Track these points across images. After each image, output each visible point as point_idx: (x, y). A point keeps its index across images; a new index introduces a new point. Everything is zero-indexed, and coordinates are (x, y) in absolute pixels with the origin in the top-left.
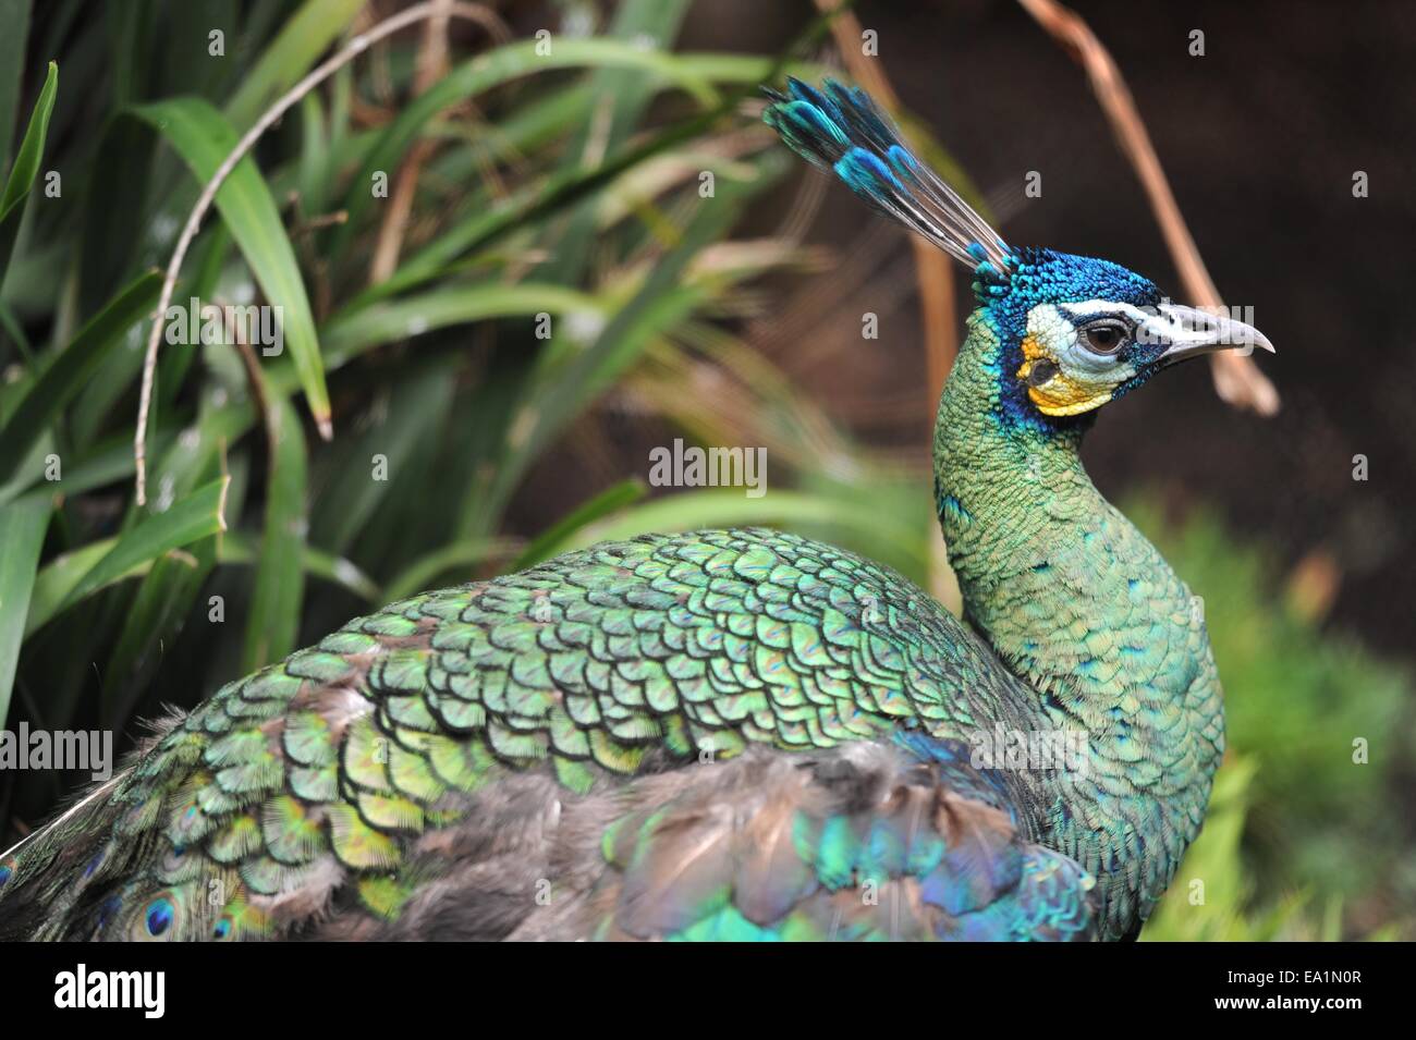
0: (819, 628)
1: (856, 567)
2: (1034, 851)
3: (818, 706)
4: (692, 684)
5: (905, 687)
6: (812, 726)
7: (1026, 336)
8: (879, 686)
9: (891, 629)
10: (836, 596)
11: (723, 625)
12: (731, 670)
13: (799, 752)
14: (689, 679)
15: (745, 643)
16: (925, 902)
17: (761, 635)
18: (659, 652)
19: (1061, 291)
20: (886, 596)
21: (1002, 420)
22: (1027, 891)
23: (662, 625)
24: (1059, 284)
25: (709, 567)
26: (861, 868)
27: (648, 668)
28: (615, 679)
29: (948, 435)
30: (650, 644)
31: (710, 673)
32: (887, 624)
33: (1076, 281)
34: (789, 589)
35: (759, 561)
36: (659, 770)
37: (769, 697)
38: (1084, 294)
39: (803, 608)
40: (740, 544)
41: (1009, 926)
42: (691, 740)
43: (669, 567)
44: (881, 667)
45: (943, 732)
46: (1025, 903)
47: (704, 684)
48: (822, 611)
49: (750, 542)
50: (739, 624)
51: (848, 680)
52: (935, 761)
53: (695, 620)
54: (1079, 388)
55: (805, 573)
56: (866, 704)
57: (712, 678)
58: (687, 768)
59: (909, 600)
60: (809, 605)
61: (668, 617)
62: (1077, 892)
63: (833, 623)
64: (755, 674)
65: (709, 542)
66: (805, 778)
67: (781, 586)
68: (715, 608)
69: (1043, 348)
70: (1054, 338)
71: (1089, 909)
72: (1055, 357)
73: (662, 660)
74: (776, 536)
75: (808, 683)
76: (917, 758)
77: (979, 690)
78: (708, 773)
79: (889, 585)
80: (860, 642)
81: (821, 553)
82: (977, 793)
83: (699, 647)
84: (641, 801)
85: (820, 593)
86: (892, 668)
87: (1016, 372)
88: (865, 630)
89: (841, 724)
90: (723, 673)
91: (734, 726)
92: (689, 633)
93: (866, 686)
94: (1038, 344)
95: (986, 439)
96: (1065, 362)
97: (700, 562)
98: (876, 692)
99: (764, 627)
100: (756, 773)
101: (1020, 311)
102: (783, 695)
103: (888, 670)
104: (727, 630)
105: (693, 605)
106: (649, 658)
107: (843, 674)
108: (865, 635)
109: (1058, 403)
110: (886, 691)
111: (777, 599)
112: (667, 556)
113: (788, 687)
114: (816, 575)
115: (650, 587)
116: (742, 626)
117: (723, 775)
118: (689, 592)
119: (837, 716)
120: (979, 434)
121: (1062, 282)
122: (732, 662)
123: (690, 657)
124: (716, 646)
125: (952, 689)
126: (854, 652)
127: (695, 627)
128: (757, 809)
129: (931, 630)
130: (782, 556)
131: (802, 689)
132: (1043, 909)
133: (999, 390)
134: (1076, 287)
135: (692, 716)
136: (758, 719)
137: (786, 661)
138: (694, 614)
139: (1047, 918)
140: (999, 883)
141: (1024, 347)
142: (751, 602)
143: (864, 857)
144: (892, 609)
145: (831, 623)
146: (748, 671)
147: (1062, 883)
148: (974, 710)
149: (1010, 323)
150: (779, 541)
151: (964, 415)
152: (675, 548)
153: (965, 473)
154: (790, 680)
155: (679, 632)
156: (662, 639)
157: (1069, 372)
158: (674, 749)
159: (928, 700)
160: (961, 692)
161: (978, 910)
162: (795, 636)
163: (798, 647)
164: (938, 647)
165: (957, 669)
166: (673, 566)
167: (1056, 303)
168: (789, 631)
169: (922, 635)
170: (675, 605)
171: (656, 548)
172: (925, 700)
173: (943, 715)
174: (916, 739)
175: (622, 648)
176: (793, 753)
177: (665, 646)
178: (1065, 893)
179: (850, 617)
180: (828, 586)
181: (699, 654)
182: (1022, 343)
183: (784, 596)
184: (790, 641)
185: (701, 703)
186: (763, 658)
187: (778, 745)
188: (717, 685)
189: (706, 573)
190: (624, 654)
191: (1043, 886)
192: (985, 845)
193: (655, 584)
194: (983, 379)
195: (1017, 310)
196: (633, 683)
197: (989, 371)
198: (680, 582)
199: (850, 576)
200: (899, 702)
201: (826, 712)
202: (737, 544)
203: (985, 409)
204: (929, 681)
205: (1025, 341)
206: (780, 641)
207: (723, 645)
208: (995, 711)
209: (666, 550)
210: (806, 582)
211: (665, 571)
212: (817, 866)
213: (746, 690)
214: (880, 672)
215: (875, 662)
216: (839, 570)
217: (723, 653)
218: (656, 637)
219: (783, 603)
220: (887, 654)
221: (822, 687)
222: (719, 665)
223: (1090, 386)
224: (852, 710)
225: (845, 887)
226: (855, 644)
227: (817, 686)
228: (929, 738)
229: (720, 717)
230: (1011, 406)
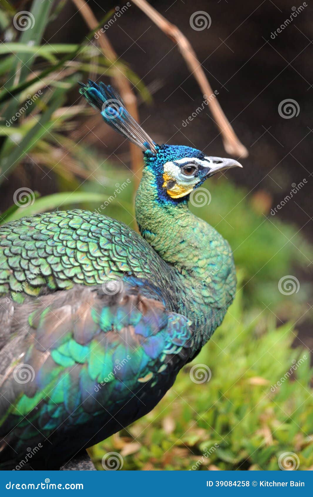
0: (98, 244)
1: (111, 223)
2: (171, 314)
3: (98, 270)
4: (56, 265)
5: (127, 261)
6: (96, 277)
7: (164, 173)
8: (119, 262)
9: (122, 243)
10: (104, 232)
11: (65, 245)
12: (69, 260)
13: (92, 286)
14: (55, 264)
15: (73, 251)
16: (136, 334)
17: (78, 247)
18: (45, 255)
19: (174, 157)
20: (121, 232)
21: (159, 202)
22: (170, 327)
23: (45, 246)
24: (172, 155)
25: (60, 225)
26: (114, 324)
27: (41, 261)
28: (30, 265)
29: (141, 210)
30: (41, 253)
31: (62, 261)
32: (121, 241)
33: (178, 153)
34: (87, 231)
35: (77, 222)
36: (46, 294)
37: (82, 268)
38: (181, 156)
39: (93, 237)
40: (70, 216)
41: (164, 339)
42: (56, 284)
43: (46, 226)
44: (119, 255)
45: (140, 276)
46: (169, 332)
47: (60, 265)
48: (99, 238)
49: (74, 215)
50: (71, 244)
51: (108, 261)
52: (137, 286)
53: (56, 244)
54: (183, 188)
55: (93, 225)
56: (114, 268)
57: (63, 263)
58: (55, 293)
59: (129, 233)
60: (94, 236)
61: (47, 243)
62: (186, 327)
63: (103, 242)
64: (77, 261)
65: (60, 216)
66: (95, 295)
67: (85, 230)
68: (62, 239)
69: (170, 176)
70: (173, 173)
71: (190, 332)
72: (174, 179)
73: (45, 258)
74: (83, 212)
75: (94, 263)
76: (131, 285)
77: (153, 262)
78: (62, 295)
79: (122, 228)
80: (112, 247)
81: (98, 218)
82: (152, 296)
83: (58, 253)
84: (41, 305)
85: (98, 232)
86: (123, 255)
87: (162, 185)
88: (114, 243)
89: (106, 276)
90: (66, 261)
91: (71, 279)
92: (54, 248)
93: (114, 262)
94: (168, 175)
95: (155, 209)
96: (178, 180)
97: (57, 223)
98: (118, 264)
99: (79, 245)
100: (78, 293)
101: (161, 165)
102: (86, 268)
103: (122, 256)
104: (67, 246)
105: (55, 238)
106: (41, 257)
107: (106, 259)
108: (114, 245)
109: (177, 194)
110: (121, 263)
111: (83, 235)
112: (46, 222)
113: (88, 265)
114: (97, 226)
115: (40, 233)
116: (71, 245)
117: (67, 295)
118: (54, 234)
119: (104, 273)
120: (152, 208)
121: (173, 154)
122: (69, 257)
123: (55, 256)
124: (63, 252)
125: (143, 261)
126: (110, 251)
127: (56, 246)
128: (79, 306)
129: (136, 243)
130: (85, 220)
131: (92, 265)
132: (175, 333)
133: (157, 192)
134: (178, 155)
135: (56, 276)
136: (78, 276)
137: (87, 256)
138: (56, 241)
139: (177, 336)
140: (160, 325)
141: (164, 177)
142: (75, 236)
143: (115, 320)
144: (123, 236)
145: (102, 242)
146: (74, 260)
147: (181, 324)
148: (151, 268)
149: (158, 170)
150: (84, 214)
151: (146, 202)
152: (49, 218)
153: (149, 221)
154: (88, 262)
155: (51, 248)
156: (45, 251)
157: (180, 183)
158: (50, 287)
159: (135, 265)
160: (146, 263)
161: (153, 335)
162: (90, 247)
163: (91, 250)
164: (139, 248)
165: (145, 255)
166: (48, 225)
167: (172, 161)
168: (88, 245)
169: (134, 244)
170: (49, 239)
171: (42, 219)
172: (134, 265)
173: (140, 270)
174: (131, 279)
175: (32, 254)
176: (90, 287)
177: (47, 253)
178: (182, 327)
179: (108, 239)
180: (101, 229)
181: (58, 255)
182: (163, 176)
183: (85, 233)
184: (88, 248)
185: (59, 272)
186: (79, 255)
187: (85, 284)
188: (64, 265)
189: (59, 227)
190: (33, 257)
191: (175, 326)
192: (155, 314)
193: (42, 232)
194: (151, 189)
195: (160, 165)
196: (36, 266)
197: (153, 186)
198: (51, 231)
199: (108, 225)
200: (125, 267)
201: (101, 272)
202: (69, 216)
203: (153, 199)
204: (136, 259)
205: (164, 175)
206: (85, 249)
207: (66, 252)
208: (158, 269)
209: (45, 220)
210: (93, 228)
211: (45, 227)
212: (100, 324)
213: (74, 266)
214: (119, 257)
215: (118, 254)
216: (105, 224)
217: (66, 254)
218: (43, 250)
219: (85, 236)
220: (121, 251)
221: (99, 264)
222: (65, 258)
223: (186, 187)
224: (110, 270)
225: (110, 331)
226: (111, 248)
227: (97, 263)
228: (136, 278)
229: (66, 276)
230: (162, 197)
